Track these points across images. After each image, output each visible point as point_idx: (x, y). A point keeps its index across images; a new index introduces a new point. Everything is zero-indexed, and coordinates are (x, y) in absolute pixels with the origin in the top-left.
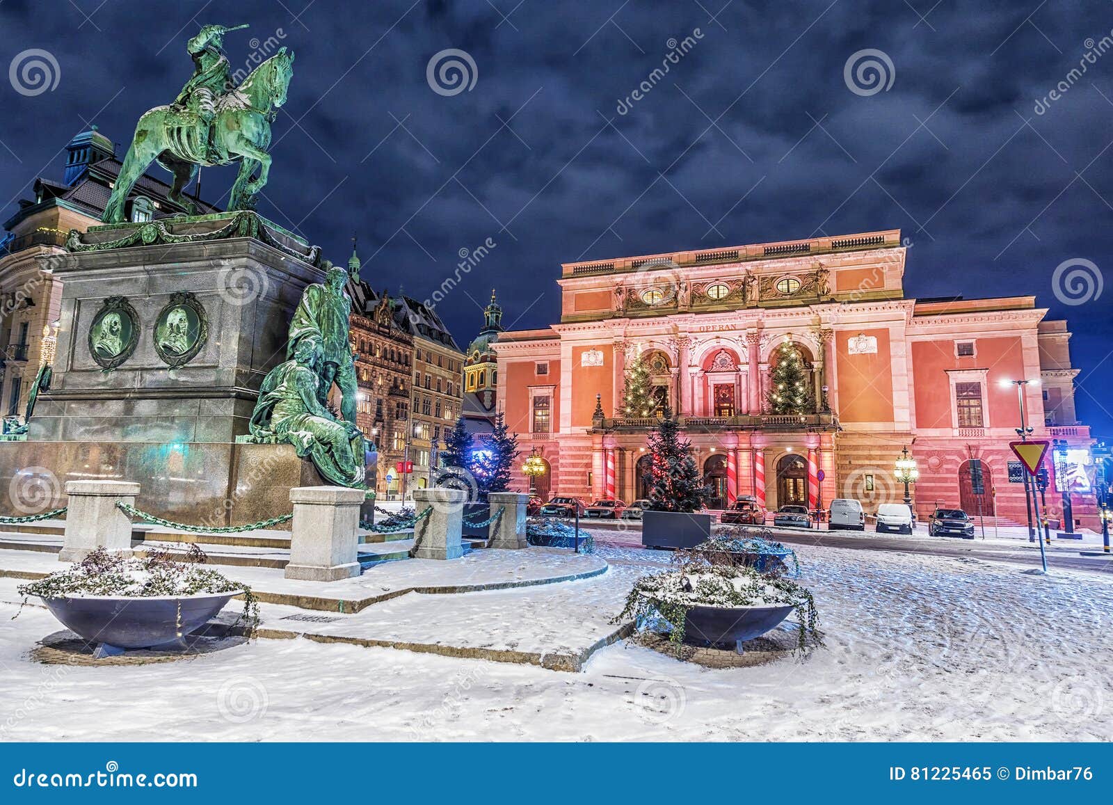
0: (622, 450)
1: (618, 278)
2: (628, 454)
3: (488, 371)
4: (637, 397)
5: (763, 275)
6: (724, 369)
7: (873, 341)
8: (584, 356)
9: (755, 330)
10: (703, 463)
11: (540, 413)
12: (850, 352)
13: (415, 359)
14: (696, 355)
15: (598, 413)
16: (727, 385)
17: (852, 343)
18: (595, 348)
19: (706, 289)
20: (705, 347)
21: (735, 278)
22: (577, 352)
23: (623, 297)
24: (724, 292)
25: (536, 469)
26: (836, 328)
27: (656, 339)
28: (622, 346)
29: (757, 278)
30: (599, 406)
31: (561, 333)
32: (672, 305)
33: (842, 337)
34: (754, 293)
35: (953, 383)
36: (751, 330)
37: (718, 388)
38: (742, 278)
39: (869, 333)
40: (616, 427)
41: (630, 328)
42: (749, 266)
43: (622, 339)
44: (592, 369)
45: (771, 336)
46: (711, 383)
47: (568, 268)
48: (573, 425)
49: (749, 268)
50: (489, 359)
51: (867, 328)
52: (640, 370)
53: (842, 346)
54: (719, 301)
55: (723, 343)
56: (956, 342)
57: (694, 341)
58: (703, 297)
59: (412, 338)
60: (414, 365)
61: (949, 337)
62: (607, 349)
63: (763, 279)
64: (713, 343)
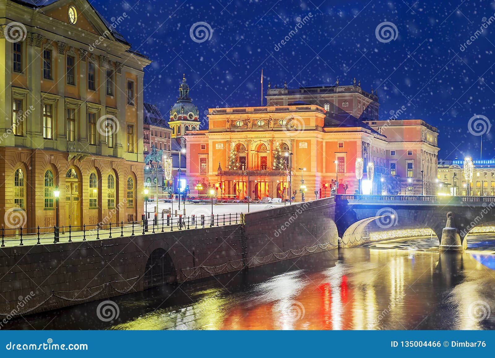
0: (229, 181)
1: (228, 116)
2: (231, 182)
3: (183, 126)
4: (233, 163)
5: (275, 118)
6: (263, 151)
7: (306, 144)
8: (217, 145)
9: (271, 139)
10: (255, 186)
11: (203, 164)
12: (300, 148)
13: (151, 136)
14: (253, 146)
15: (220, 168)
16: (265, 157)
17: (300, 144)
18: (220, 142)
19: (257, 122)
20: (256, 144)
21: (266, 118)
22: (214, 143)
23: (230, 123)
24: (263, 124)
25: (199, 188)
26: (296, 139)
27: (241, 140)
28: (229, 142)
29: (273, 119)
30: (220, 166)
31: (208, 136)
32: (246, 127)
33: (298, 142)
34: (271, 125)
35: (337, 157)
36: (270, 139)
37: (262, 158)
38: (268, 119)
39: (305, 141)
40: (226, 173)
41: (232, 136)
42: (271, 114)
43: (229, 140)
44: (219, 150)
45: (277, 141)
46: (260, 156)
47: (211, 110)
48: (213, 171)
49: (270, 115)
50: (182, 119)
51: (304, 139)
52: (233, 153)
53: (297, 146)
54: (260, 126)
55: (262, 142)
56: (338, 142)
57: (253, 141)
58: (255, 125)
59: (149, 126)
60: (150, 139)
61: (336, 140)
62: (224, 143)
63: (275, 119)
64: (259, 142)
